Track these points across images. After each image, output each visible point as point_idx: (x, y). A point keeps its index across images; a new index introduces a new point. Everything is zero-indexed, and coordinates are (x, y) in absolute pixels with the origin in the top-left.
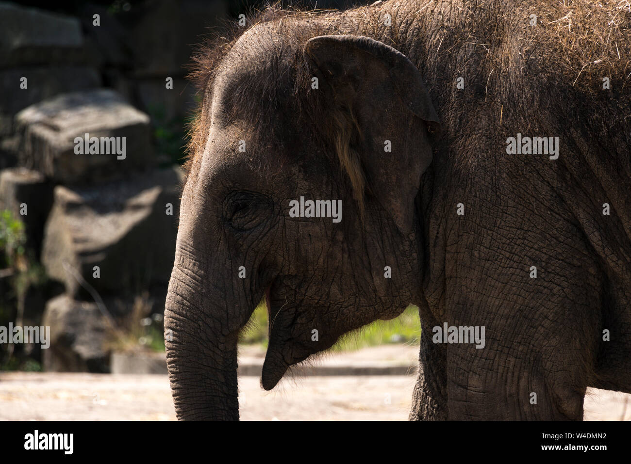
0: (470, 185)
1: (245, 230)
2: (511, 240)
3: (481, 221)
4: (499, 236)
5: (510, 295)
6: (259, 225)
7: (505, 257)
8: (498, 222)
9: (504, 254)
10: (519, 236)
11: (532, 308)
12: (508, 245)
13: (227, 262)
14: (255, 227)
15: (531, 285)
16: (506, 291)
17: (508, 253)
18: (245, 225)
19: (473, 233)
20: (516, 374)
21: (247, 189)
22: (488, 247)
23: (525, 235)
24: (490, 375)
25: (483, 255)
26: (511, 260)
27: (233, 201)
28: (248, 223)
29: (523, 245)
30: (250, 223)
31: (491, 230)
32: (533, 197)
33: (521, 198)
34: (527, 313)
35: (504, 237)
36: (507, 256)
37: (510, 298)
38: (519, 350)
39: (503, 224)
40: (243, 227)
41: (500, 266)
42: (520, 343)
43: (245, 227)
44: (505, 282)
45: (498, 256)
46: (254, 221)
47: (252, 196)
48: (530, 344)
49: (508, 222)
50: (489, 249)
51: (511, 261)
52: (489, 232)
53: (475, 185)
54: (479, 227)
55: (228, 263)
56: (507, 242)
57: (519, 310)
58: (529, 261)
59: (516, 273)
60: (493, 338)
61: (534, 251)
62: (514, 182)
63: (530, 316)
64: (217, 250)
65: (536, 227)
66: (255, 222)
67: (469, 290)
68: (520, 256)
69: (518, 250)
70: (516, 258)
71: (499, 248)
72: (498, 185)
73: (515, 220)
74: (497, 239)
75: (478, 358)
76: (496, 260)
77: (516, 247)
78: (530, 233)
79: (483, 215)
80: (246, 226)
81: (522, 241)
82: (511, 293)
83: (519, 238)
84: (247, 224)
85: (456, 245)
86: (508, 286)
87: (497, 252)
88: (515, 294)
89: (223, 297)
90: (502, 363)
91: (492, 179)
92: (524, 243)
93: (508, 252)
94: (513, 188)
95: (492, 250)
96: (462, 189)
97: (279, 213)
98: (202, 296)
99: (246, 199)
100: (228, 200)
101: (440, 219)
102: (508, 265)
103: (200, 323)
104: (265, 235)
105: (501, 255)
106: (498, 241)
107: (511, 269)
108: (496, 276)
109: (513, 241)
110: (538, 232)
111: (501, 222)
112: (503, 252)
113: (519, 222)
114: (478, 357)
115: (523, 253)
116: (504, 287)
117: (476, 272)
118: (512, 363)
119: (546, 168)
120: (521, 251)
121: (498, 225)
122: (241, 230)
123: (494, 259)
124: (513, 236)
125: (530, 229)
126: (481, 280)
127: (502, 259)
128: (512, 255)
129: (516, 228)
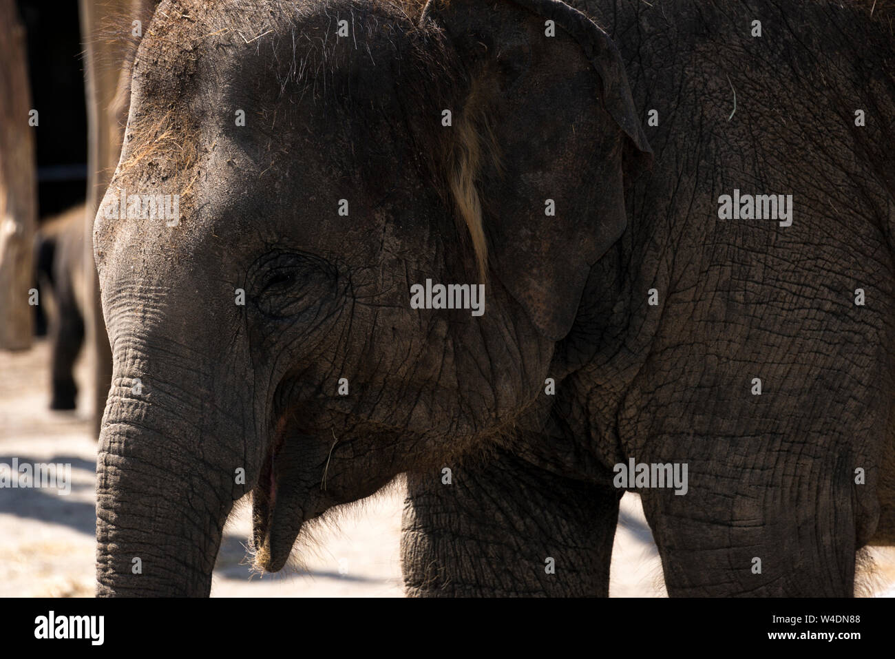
0: (721, 185)
1: (283, 317)
2: (796, 263)
3: (744, 241)
4: (777, 260)
5: (803, 354)
6: (307, 309)
7: (791, 292)
8: (774, 238)
9: (787, 288)
10: (809, 255)
11: (839, 370)
12: (793, 272)
13: (248, 373)
14: (300, 314)
15: (835, 332)
16: (795, 350)
17: (796, 286)
18: (283, 308)
19: (730, 263)
20: (815, 484)
21: (300, 247)
22: (761, 281)
23: (818, 252)
24: (770, 494)
25: (752, 296)
26: (799, 296)
27: (272, 269)
28: (289, 304)
29: (817, 269)
30: (292, 306)
31: (763, 253)
32: (821, 189)
33: (802, 193)
34: (831, 380)
35: (785, 260)
36: (794, 291)
37: (802, 359)
38: (819, 444)
39: (780, 238)
40: (278, 312)
41: (782, 309)
42: (820, 432)
43: (283, 312)
44: (794, 333)
45: (778, 293)
46: (300, 303)
47: (303, 259)
48: (834, 431)
49: (788, 235)
50: (763, 284)
51: (801, 299)
52: (760, 255)
53: (730, 183)
54: (742, 251)
55: (250, 374)
56: (790, 268)
57: (820, 377)
58: (829, 292)
59: (810, 317)
60: (771, 433)
61: (834, 275)
62: (790, 170)
63: (836, 385)
64: (232, 352)
65: (832, 237)
66: (303, 304)
67: (724, 360)
68: (813, 288)
69: (810, 278)
70: (808, 292)
71: (778, 280)
72: (765, 177)
73: (799, 229)
74: (773, 265)
75: (747, 470)
76: (775, 300)
77: (805, 273)
78: (825, 248)
79: (747, 229)
80: (285, 310)
81: (814, 262)
82: (805, 351)
83: (809, 258)
84: (286, 306)
85: (695, 288)
86: (799, 340)
87: (775, 286)
88: (811, 351)
89: (240, 433)
90: (790, 470)
91: (753, 169)
92: (817, 264)
93: (793, 283)
94: (789, 179)
95: (766, 284)
96: (707, 193)
97: (346, 292)
98: (202, 431)
99: (295, 266)
100: (261, 266)
101: (663, 249)
102: (796, 305)
103: (196, 480)
104: (317, 328)
105: (783, 291)
106: (775, 268)
107: (802, 311)
108: (777, 328)
109: (800, 265)
110: (837, 244)
111: (777, 236)
112: (786, 285)
113: (805, 233)
114: (747, 468)
115: (818, 282)
116: (793, 342)
117: (739, 328)
118: (808, 468)
119: (838, 143)
120: (813, 280)
121: (772, 244)
122: (275, 316)
123: (772, 299)
124: (799, 256)
125: (824, 241)
126: (747, 339)
127: (785, 296)
128: (800, 287)
129: (801, 243)
